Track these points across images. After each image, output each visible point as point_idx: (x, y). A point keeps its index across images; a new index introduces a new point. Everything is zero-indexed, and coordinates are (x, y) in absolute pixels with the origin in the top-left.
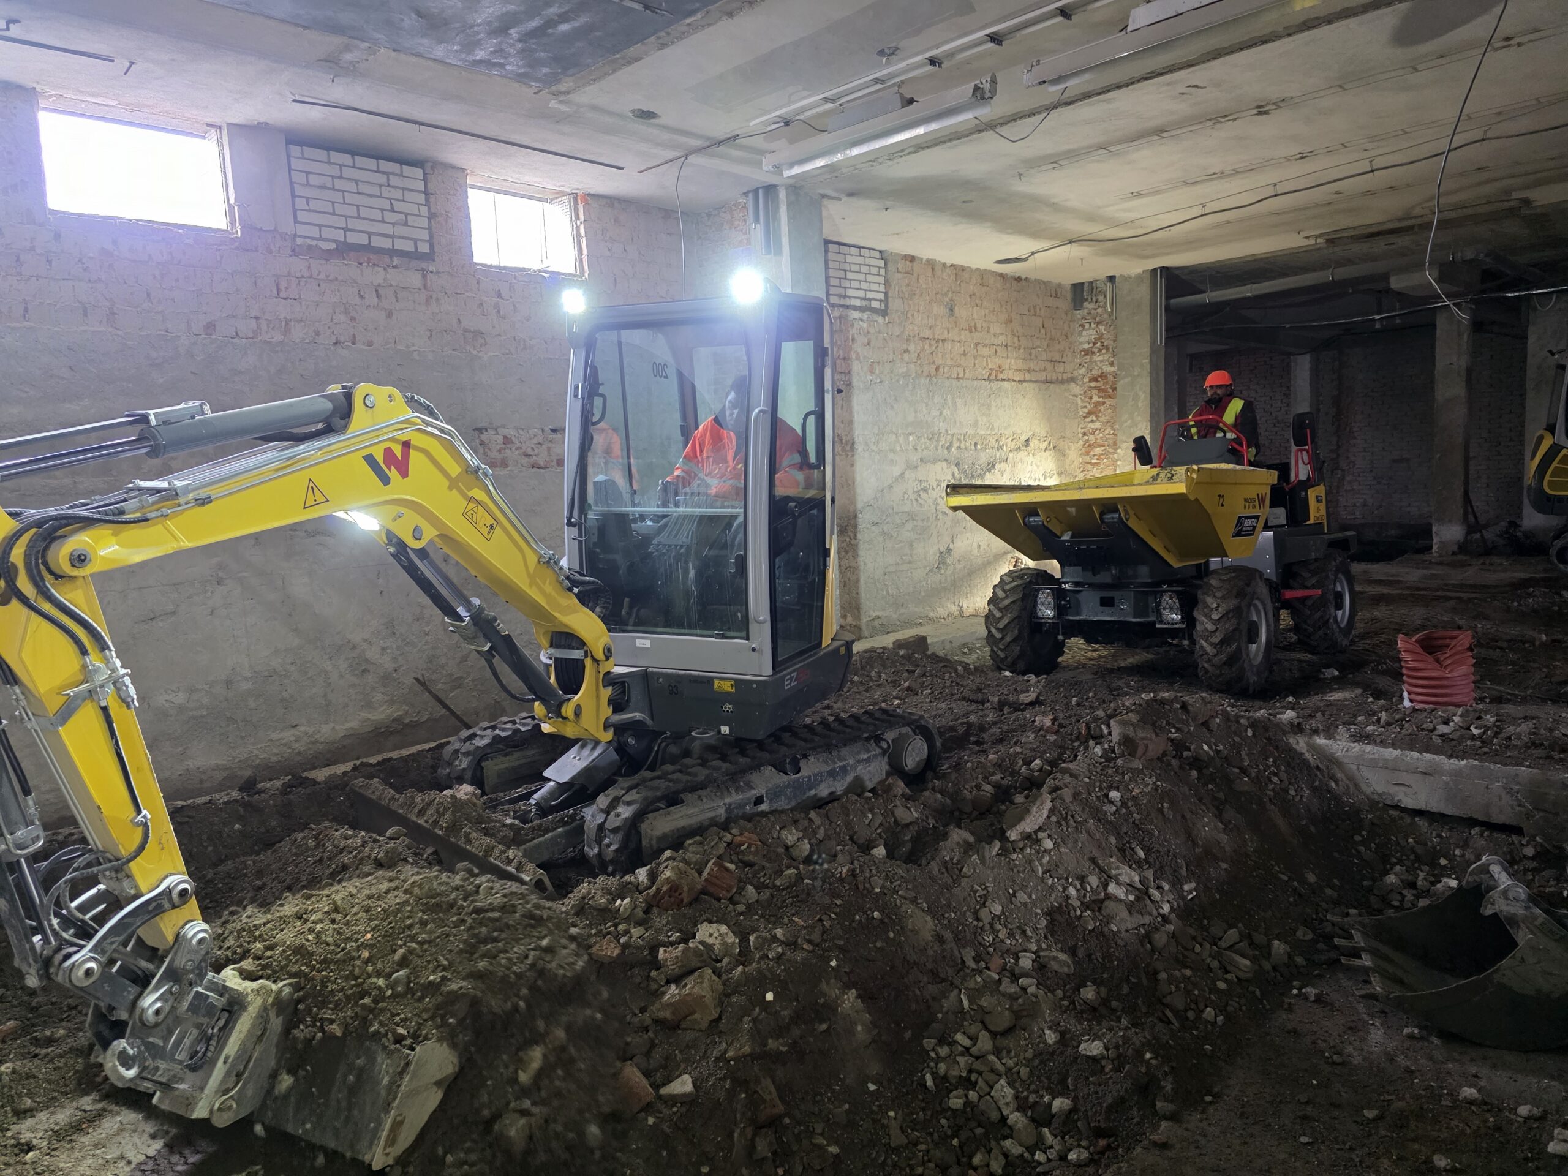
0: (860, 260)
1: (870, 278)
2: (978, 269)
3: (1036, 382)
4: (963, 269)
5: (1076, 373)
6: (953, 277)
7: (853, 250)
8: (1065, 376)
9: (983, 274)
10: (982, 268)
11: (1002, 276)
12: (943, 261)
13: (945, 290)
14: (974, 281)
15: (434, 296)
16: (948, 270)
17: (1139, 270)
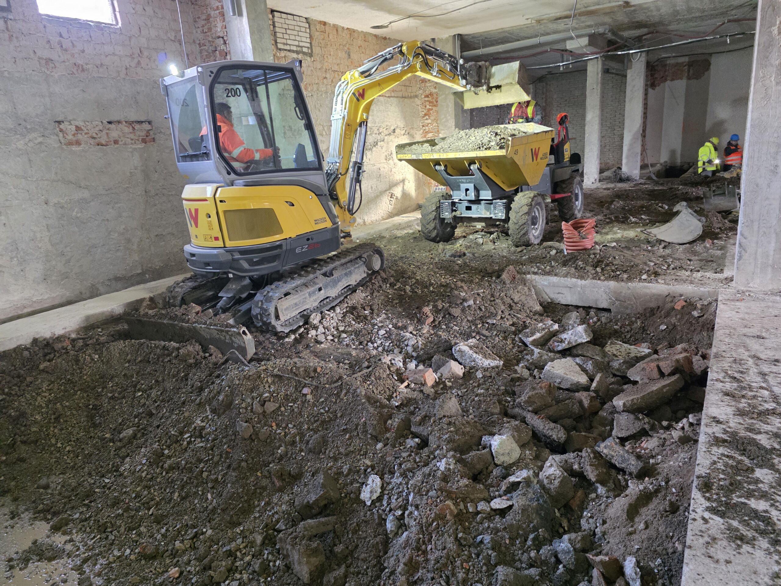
0: (294, 23)
1: (300, 34)
2: (362, 32)
3: (397, 97)
4: (354, 31)
5: (417, 93)
6: (348, 35)
7: (290, 17)
8: (412, 94)
9: (365, 35)
10: (365, 31)
11: (376, 36)
12: (343, 26)
13: (345, 43)
14: (360, 38)
15: (14, 35)
16: (345, 31)
17: (447, 36)
